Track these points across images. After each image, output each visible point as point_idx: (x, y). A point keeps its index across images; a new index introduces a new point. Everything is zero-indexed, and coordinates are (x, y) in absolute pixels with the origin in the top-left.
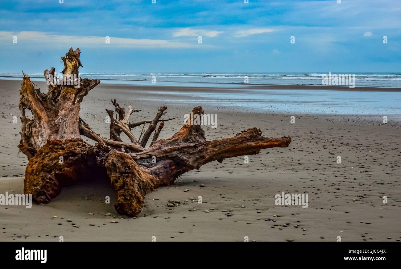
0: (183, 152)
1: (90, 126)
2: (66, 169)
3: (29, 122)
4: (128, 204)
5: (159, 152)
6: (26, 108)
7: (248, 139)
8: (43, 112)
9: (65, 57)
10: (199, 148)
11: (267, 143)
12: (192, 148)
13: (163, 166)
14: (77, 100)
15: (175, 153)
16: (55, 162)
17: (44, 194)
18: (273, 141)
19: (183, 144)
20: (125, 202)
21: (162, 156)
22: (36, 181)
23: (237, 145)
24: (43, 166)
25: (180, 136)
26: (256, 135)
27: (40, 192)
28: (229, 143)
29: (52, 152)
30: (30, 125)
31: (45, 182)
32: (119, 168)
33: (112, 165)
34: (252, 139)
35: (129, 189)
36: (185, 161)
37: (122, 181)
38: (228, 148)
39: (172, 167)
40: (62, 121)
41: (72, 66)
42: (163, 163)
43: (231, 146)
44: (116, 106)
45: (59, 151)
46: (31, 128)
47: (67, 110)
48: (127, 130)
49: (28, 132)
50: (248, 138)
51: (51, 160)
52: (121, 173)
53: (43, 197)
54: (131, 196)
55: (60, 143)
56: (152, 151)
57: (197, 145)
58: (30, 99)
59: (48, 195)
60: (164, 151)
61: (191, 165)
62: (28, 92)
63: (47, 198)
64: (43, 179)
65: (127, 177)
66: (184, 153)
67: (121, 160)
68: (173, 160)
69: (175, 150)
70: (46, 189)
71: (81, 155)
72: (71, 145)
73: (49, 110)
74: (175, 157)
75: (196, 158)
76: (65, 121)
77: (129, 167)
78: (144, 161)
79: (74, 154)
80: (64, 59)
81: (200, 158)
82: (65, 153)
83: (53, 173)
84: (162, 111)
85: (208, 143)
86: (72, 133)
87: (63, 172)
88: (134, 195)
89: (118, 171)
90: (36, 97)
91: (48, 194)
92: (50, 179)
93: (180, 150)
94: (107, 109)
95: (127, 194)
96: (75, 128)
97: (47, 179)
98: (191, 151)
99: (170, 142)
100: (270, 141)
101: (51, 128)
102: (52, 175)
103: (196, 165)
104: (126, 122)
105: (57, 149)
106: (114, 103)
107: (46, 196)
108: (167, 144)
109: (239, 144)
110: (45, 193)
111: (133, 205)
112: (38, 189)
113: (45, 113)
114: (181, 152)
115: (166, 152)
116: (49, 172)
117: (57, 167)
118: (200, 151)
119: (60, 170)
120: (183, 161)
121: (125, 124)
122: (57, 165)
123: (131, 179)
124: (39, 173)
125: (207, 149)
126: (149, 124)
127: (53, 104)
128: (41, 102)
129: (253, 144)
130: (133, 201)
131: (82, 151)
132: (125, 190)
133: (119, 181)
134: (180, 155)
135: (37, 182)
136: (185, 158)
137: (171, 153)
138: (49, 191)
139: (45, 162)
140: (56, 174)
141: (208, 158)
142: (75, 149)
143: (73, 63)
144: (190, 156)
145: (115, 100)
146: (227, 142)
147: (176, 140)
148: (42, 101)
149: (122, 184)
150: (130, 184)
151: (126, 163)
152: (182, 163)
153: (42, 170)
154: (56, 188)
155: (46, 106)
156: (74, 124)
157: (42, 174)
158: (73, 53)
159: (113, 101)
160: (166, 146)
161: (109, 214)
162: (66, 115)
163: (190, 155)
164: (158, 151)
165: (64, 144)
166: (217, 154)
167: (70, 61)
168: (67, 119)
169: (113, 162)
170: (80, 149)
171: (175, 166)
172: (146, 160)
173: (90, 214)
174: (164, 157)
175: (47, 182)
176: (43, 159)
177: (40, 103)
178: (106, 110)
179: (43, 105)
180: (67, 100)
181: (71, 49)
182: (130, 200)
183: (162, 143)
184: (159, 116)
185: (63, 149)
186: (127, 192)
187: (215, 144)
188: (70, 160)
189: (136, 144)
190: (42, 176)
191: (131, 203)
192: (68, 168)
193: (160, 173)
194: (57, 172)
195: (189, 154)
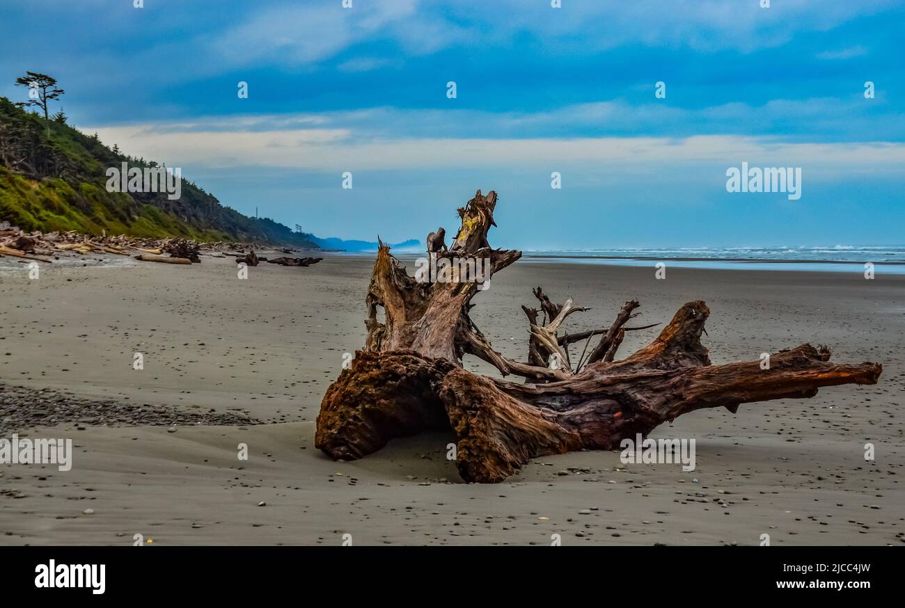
0: (639, 386)
1: (487, 338)
2: (383, 401)
3: (379, 330)
4: (475, 463)
5: (588, 385)
6: (377, 303)
7: (787, 366)
8: (398, 311)
9: (463, 208)
10: (673, 379)
11: (826, 374)
12: (661, 379)
13: (592, 410)
14: (465, 288)
15: (621, 387)
16: (363, 389)
17: (345, 443)
18: (838, 371)
19: (645, 372)
20: (469, 459)
21: (594, 391)
22: (330, 420)
23: (759, 376)
24: (344, 396)
25: (644, 356)
26: (806, 359)
27: (336, 438)
28: (740, 372)
29: (360, 372)
30: (380, 334)
31: (345, 422)
32: (459, 399)
33: (448, 395)
34: (796, 366)
35: (475, 437)
36: (640, 403)
37: (464, 422)
38: (738, 381)
39: (615, 413)
40: (424, 326)
41: (474, 225)
42: (593, 405)
43: (744, 378)
44: (541, 300)
45: (372, 371)
46: (381, 339)
47: (438, 307)
48: (551, 345)
49: (374, 347)
50: (787, 363)
51: (357, 384)
52: (464, 409)
53: (342, 449)
54: (480, 449)
55: (375, 357)
56: (575, 381)
57: (671, 373)
58: (382, 286)
59: (351, 446)
60: (597, 383)
61: (652, 412)
62: (381, 273)
63: (350, 450)
64: (342, 417)
65: (474, 415)
66: (642, 388)
67: (465, 387)
68: (617, 400)
69: (622, 381)
70: (347, 434)
71: (405, 377)
72: (391, 360)
73: (413, 307)
74: (620, 394)
75: (666, 398)
76: (428, 326)
77: (480, 399)
78: (555, 399)
79: (396, 377)
80: (462, 212)
81: (675, 399)
82: (381, 374)
83: (360, 407)
84: (629, 310)
85: (695, 371)
86: (432, 346)
87: (377, 407)
88: (485, 448)
89: (458, 404)
90: (393, 283)
91: (352, 444)
92: (355, 417)
93: (635, 382)
94: (526, 306)
95: (472, 445)
96: (441, 337)
97: (350, 417)
98: (657, 385)
99: (618, 367)
100: (831, 370)
101: (403, 337)
102: (358, 410)
103: (665, 412)
104: (552, 330)
105: (369, 366)
106: (538, 294)
107: (349, 447)
108: (609, 370)
109: (762, 374)
110: (347, 442)
111: (484, 467)
112: (332, 433)
113: (402, 312)
114: (635, 386)
115: (602, 384)
116: (354, 405)
117: (366, 397)
118: (675, 386)
119: (373, 402)
120: (636, 402)
121: (551, 333)
122: (367, 394)
123: (481, 420)
124: (338, 407)
125: (689, 382)
126: (600, 337)
127: (422, 296)
128: (401, 292)
129: (794, 375)
130: (484, 459)
131: (408, 370)
132: (470, 438)
133: (460, 422)
134: (630, 392)
135: (333, 421)
136: (639, 397)
137: (614, 387)
138: (355, 440)
139: (348, 389)
140: (364, 409)
141: (693, 400)
142: (396, 367)
143: (474, 220)
144: (654, 395)
145: (539, 289)
146: (736, 369)
147: (632, 364)
148: (404, 291)
149: (465, 427)
150: (478, 428)
151: (474, 392)
152: (634, 406)
153: (342, 402)
154: (369, 435)
155: (408, 299)
156: (443, 331)
157: (342, 409)
158: (481, 200)
159: (537, 291)
160: (605, 373)
161: (444, 479)
162: (433, 316)
163: (653, 393)
164: (586, 382)
165: (381, 359)
166: (713, 392)
167: (472, 215)
168: (433, 322)
169: (450, 390)
170: (405, 367)
171: (623, 411)
172: (557, 398)
173: (409, 476)
174: (597, 394)
175: (349, 423)
176: (346, 384)
177: (398, 293)
178: (523, 307)
179: (403, 297)
180: (444, 288)
181: (479, 192)
182: (478, 456)
183: (598, 369)
184: (624, 318)
185: (378, 367)
186: (474, 443)
187: (709, 373)
188: (388, 386)
189: (564, 371)
190: (341, 412)
191: (481, 462)
192: (385, 400)
193: (584, 422)
194: (366, 406)
195: (652, 390)
